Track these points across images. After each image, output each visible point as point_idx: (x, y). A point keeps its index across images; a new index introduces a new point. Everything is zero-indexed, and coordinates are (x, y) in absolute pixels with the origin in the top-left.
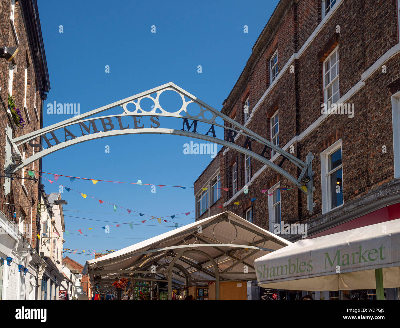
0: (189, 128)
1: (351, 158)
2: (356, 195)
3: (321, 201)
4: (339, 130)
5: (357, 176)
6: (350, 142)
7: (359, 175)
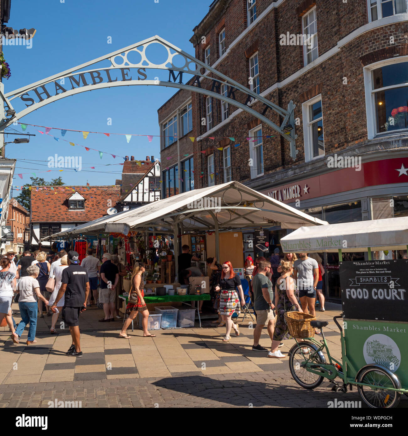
0: (175, 79)
1: (330, 114)
2: (336, 148)
3: (303, 149)
4: (319, 85)
5: (336, 131)
6: (329, 98)
7: (338, 131)
